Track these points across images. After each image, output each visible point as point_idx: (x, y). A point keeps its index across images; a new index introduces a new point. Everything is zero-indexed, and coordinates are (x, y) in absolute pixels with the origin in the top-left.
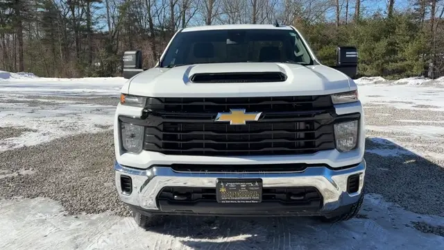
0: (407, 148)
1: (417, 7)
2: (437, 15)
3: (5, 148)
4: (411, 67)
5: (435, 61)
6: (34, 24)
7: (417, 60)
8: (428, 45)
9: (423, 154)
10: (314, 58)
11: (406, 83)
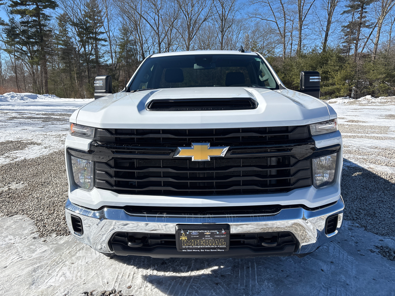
0: (349, 160)
1: (344, 44)
2: (359, 51)
3: (8, 161)
4: (339, 90)
5: (357, 86)
6: (56, 58)
7: (344, 85)
8: (353, 73)
9: (365, 166)
10: (279, 82)
11: (335, 102)
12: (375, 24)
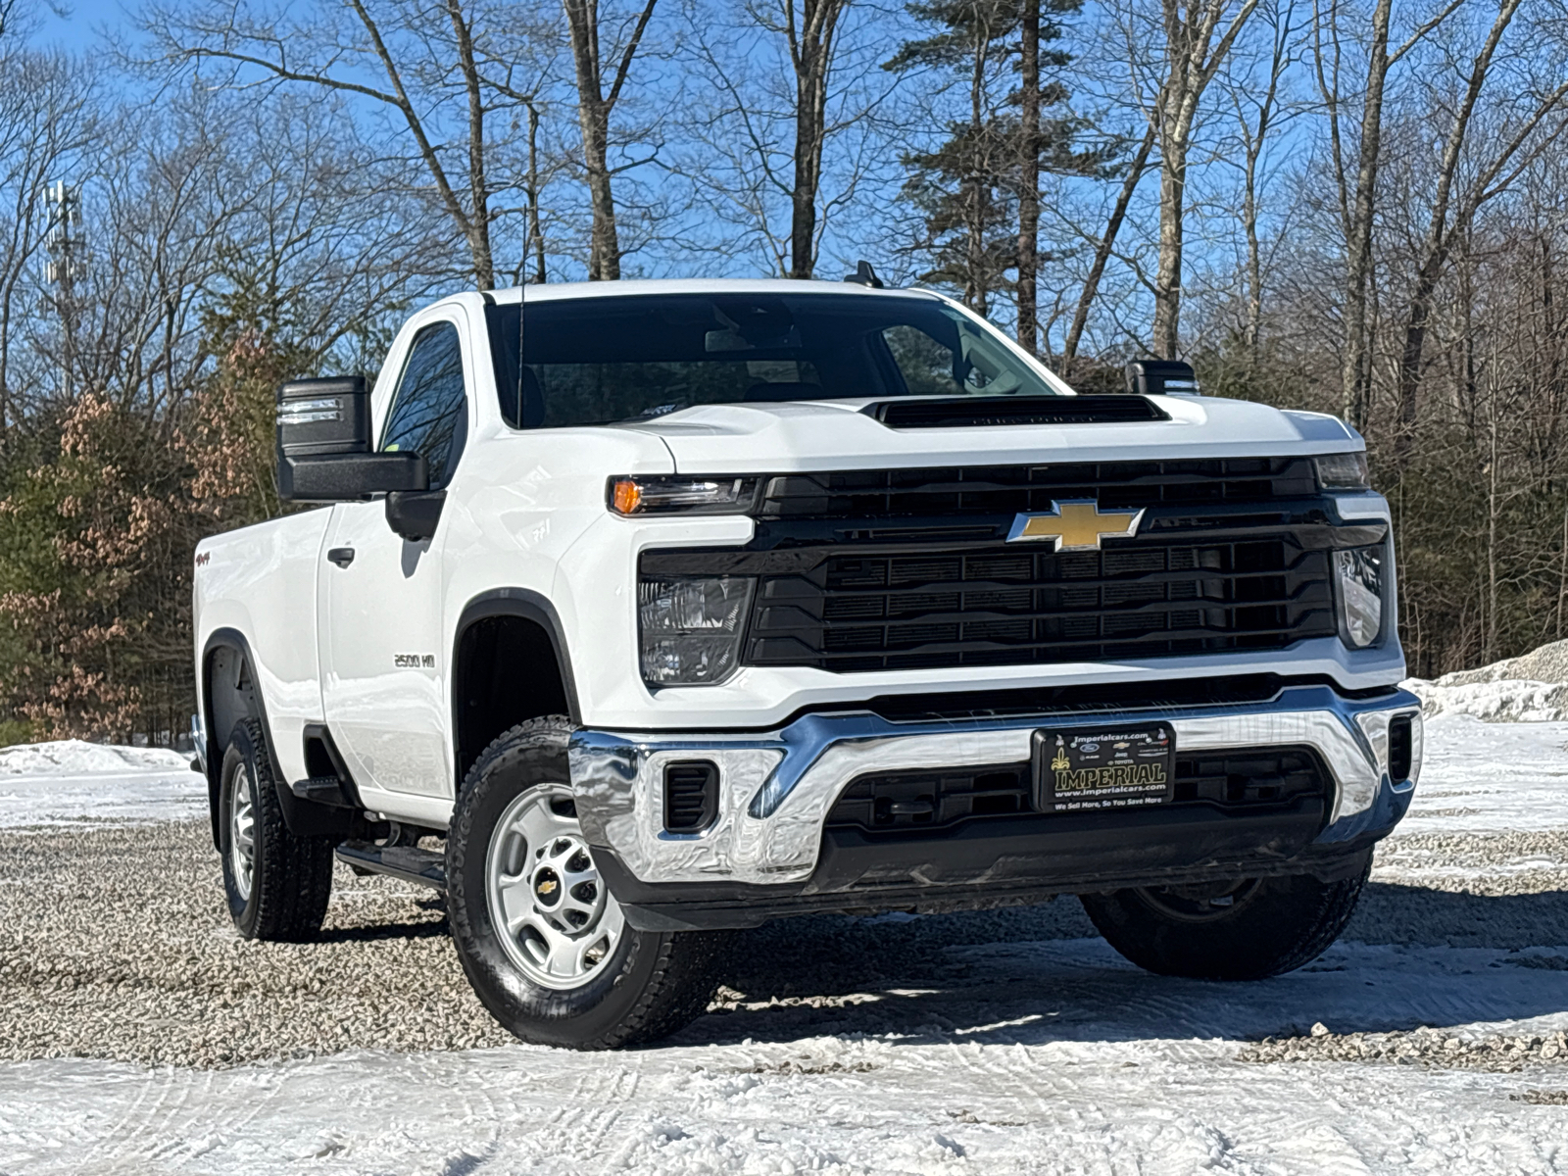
12: (1136, 149)
